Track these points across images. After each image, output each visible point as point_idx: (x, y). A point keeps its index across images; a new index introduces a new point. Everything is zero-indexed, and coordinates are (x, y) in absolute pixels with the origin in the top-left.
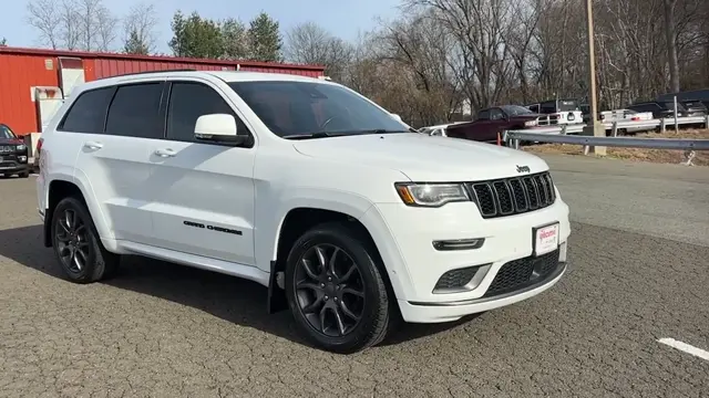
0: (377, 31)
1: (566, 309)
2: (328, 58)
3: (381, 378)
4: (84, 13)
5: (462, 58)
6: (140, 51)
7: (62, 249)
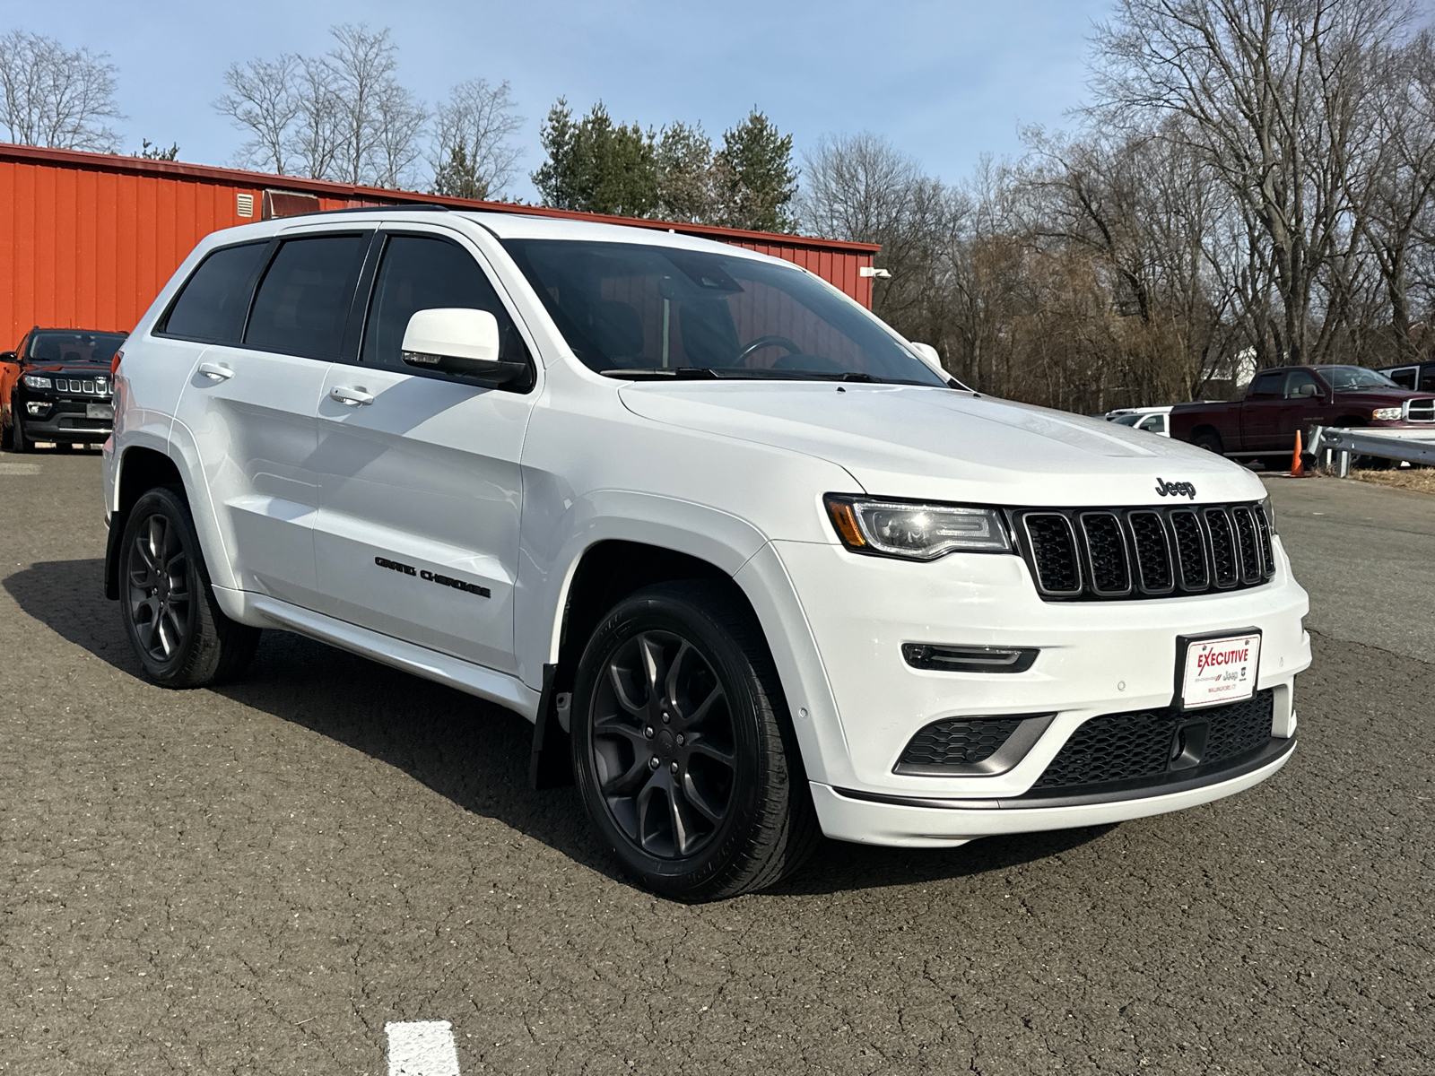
0: (1030, 167)
1: (1289, 860)
2: (903, 228)
3: (745, 966)
4: (350, 95)
5: (1244, 242)
6: (468, 189)
7: (136, 605)
